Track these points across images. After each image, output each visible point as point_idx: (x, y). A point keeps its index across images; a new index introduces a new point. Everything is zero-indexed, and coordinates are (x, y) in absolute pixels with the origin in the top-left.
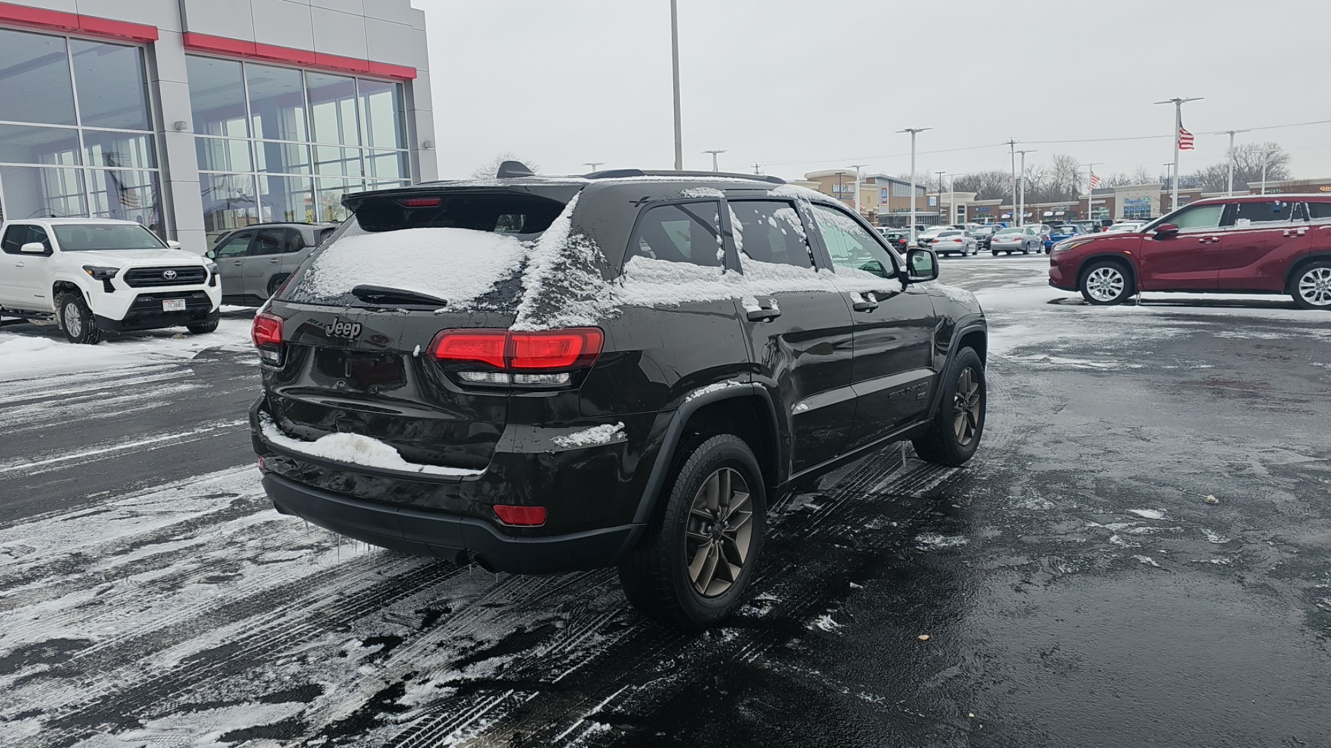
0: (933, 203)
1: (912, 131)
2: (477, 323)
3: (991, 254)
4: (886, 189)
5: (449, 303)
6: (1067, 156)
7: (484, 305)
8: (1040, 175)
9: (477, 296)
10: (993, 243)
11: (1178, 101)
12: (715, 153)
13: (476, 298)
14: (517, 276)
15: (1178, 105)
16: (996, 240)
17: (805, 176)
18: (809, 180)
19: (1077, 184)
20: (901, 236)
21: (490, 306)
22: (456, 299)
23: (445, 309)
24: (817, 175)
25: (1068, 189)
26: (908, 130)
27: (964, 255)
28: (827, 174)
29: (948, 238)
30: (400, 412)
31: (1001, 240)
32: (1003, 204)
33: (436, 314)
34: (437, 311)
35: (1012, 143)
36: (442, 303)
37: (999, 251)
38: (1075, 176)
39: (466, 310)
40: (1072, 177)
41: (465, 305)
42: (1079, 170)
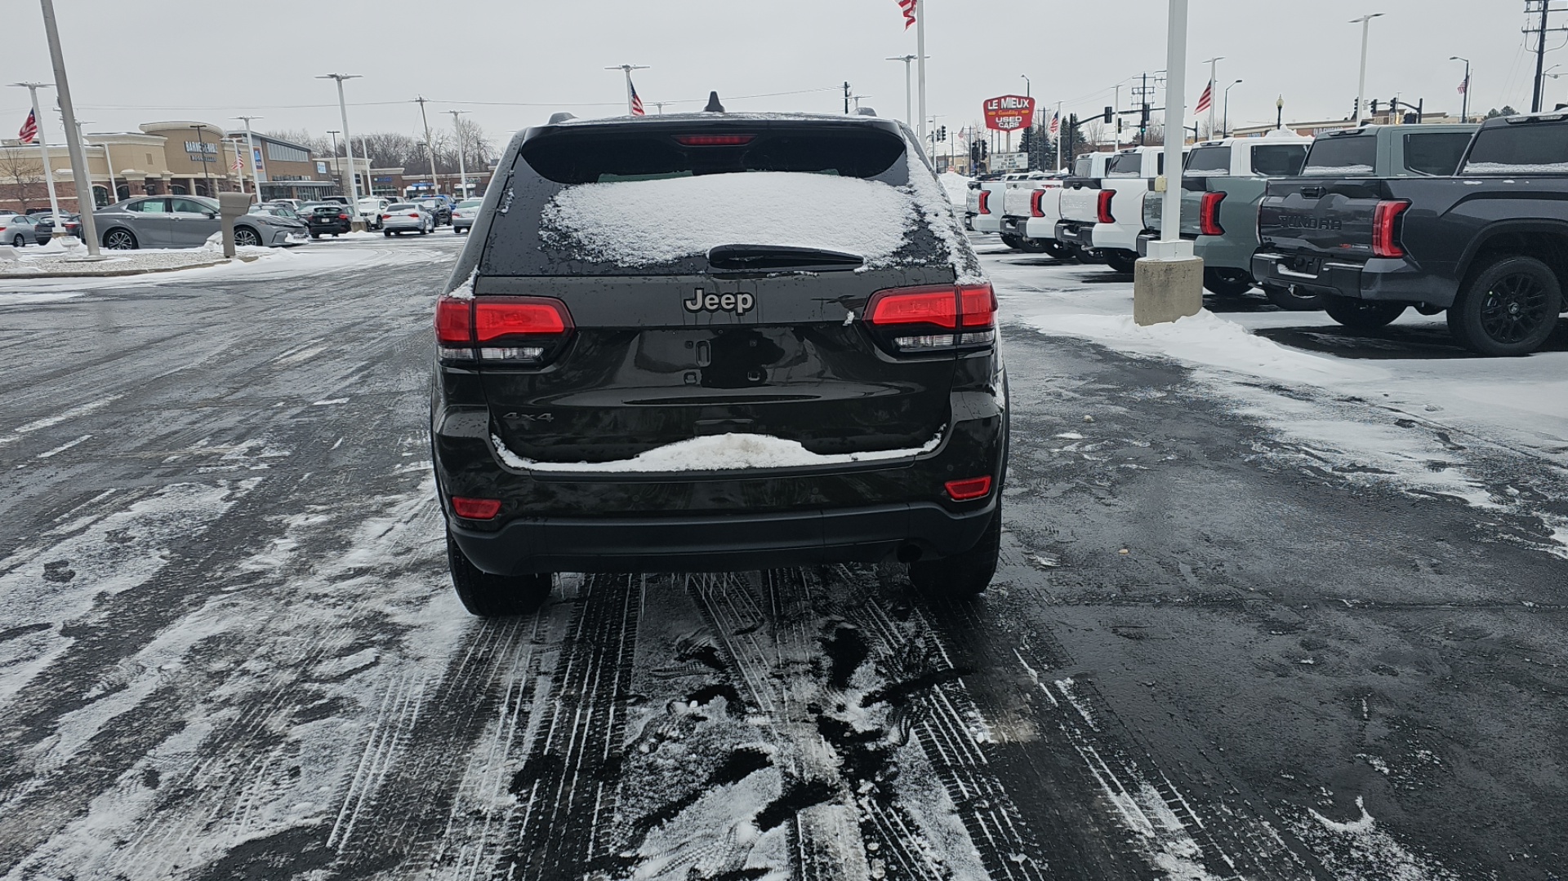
0: (322, 170)
1: (337, 77)
2: (915, 280)
3: (453, 232)
4: (258, 150)
5: (865, 260)
6: (468, 120)
7: (910, 259)
8: (440, 141)
9: (895, 250)
10: (454, 218)
11: (627, 67)
12: (33, 88)
13: (893, 252)
14: (922, 224)
15: (628, 72)
16: (457, 215)
17: (142, 127)
18: (148, 133)
19: (483, 154)
20: (340, 210)
21: (917, 261)
22: (871, 255)
23: (864, 268)
24: (159, 127)
25: (474, 159)
26: (332, 76)
27: (423, 232)
28: (173, 126)
29: (401, 212)
30: (819, 397)
31: (464, 215)
32: (405, 173)
33: (858, 274)
34: (857, 270)
35: (421, 101)
36: (858, 261)
37: (461, 228)
38: (479, 143)
39: (889, 267)
40: (476, 145)
41: (887, 261)
42: (482, 138)
